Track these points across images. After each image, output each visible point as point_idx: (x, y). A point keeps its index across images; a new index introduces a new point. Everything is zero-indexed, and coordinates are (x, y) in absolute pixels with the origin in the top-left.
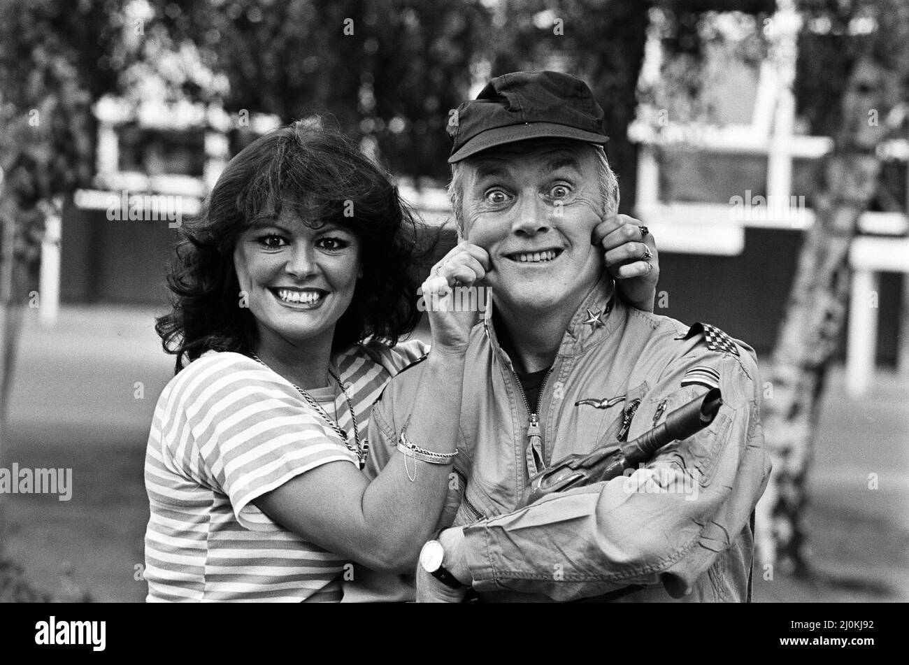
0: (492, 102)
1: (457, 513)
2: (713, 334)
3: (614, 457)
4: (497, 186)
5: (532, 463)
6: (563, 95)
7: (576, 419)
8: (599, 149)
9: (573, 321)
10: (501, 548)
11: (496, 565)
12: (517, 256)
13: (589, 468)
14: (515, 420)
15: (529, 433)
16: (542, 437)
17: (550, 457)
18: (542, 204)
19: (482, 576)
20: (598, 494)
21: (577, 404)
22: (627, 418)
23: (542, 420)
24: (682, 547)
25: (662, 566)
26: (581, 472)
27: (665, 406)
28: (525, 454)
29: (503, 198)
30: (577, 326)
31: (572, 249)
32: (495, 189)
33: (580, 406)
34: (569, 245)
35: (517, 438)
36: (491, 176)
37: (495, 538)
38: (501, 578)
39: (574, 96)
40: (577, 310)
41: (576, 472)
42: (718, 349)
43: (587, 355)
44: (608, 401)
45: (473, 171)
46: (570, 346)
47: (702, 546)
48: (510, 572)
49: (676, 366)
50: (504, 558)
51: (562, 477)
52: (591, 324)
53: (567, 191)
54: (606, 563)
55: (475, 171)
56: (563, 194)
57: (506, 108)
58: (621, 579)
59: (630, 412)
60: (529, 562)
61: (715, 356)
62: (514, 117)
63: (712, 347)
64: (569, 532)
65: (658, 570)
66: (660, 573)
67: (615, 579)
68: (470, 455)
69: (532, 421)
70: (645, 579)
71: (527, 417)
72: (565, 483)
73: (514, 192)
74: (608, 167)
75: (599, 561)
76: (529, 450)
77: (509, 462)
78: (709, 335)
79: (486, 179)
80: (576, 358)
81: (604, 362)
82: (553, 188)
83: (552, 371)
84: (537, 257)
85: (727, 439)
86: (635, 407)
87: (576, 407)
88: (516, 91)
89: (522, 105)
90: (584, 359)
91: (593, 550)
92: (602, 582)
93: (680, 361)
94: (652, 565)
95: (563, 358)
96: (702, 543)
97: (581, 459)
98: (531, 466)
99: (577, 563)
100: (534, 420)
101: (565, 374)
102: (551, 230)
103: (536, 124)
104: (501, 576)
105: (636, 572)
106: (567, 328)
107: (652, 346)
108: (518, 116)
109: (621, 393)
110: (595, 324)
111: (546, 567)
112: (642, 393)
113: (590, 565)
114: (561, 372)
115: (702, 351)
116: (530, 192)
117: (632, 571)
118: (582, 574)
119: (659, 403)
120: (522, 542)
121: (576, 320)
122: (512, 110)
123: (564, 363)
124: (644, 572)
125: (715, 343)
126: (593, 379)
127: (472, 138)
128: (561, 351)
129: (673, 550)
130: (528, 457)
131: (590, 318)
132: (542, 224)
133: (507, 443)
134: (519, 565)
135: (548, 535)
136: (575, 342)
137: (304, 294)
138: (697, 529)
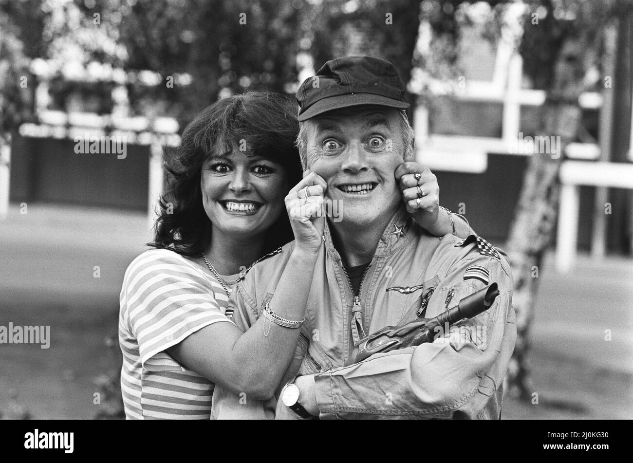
0: (328, 78)
1: (301, 363)
2: (482, 244)
3: (421, 330)
4: (332, 137)
5: (355, 331)
6: (378, 74)
7: (388, 301)
8: (403, 113)
9: (385, 233)
10: (341, 391)
11: (337, 403)
12: (345, 186)
13: (402, 336)
14: (344, 300)
15: (354, 310)
16: (362, 312)
17: (368, 327)
18: (363, 150)
19: (327, 410)
20: (411, 355)
21: (387, 290)
22: (425, 300)
23: (363, 301)
24: (469, 393)
25: (455, 406)
26: (396, 339)
27: (453, 294)
28: (350, 325)
29: (335, 146)
30: (387, 236)
31: (384, 183)
32: (330, 139)
33: (390, 292)
34: (382, 180)
35: (345, 313)
36: (328, 131)
37: (337, 383)
38: (340, 412)
39: (385, 74)
40: (388, 225)
41: (392, 339)
42: (486, 254)
43: (394, 256)
44: (411, 289)
45: (314, 127)
46: (382, 249)
47: (480, 392)
48: (347, 408)
49: (459, 265)
50: (343, 398)
51: (382, 342)
52: (397, 234)
53: (380, 142)
54: (417, 403)
55: (316, 127)
56: (378, 143)
57: (338, 83)
58: (427, 414)
59: (426, 296)
60: (361, 401)
61: (485, 258)
62: (344, 89)
63: (483, 253)
64: (390, 381)
65: (453, 408)
66: (454, 411)
67: (423, 414)
68: (312, 323)
69: (355, 302)
70: (443, 415)
71: (352, 298)
72: (384, 346)
73: (343, 142)
74: (408, 125)
75: (413, 401)
76: (354, 321)
77: (339, 330)
78: (480, 244)
79: (324, 133)
80: (386, 258)
81: (406, 260)
82: (370, 139)
83: (370, 267)
84: (359, 188)
85: (496, 317)
86: (430, 293)
87: (387, 292)
88: (345, 71)
89: (350, 80)
90: (392, 259)
91: (408, 393)
92: (414, 416)
93: (461, 262)
94: (450, 405)
95: (378, 258)
96: (480, 390)
97: (396, 329)
98: (355, 333)
99: (396, 402)
100: (357, 301)
101: (379, 269)
102: (370, 169)
103: (359, 95)
104: (340, 410)
105: (438, 410)
106: (381, 237)
107: (440, 251)
108: (347, 89)
109: (419, 283)
110: (399, 234)
111: (374, 405)
112: (435, 283)
113: (405, 404)
114: (376, 268)
115: (475, 255)
116: (355, 142)
117: (435, 409)
118: (399, 410)
119: (448, 291)
120: (357, 387)
121: (387, 232)
122: (342, 84)
123: (378, 262)
124: (443, 410)
125: (484, 250)
126: (399, 273)
127: (314, 103)
128: (377, 253)
129: (464, 395)
130: (353, 326)
131: (396, 230)
132: (364, 166)
133: (337, 316)
134: (354, 402)
135: (375, 382)
136: (386, 247)
137: (242, 205)
138: (478, 380)
